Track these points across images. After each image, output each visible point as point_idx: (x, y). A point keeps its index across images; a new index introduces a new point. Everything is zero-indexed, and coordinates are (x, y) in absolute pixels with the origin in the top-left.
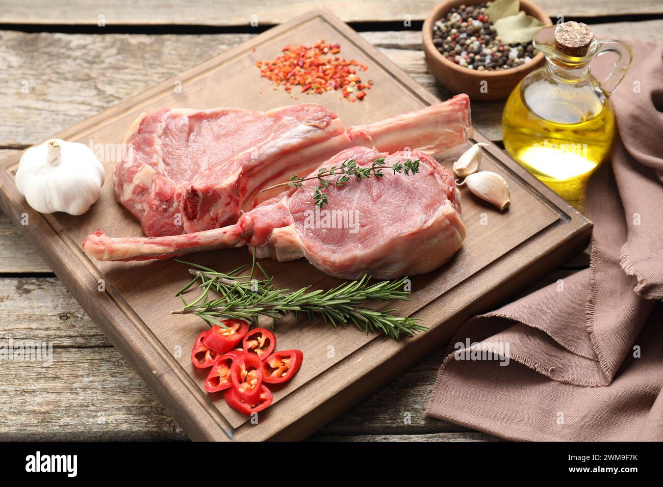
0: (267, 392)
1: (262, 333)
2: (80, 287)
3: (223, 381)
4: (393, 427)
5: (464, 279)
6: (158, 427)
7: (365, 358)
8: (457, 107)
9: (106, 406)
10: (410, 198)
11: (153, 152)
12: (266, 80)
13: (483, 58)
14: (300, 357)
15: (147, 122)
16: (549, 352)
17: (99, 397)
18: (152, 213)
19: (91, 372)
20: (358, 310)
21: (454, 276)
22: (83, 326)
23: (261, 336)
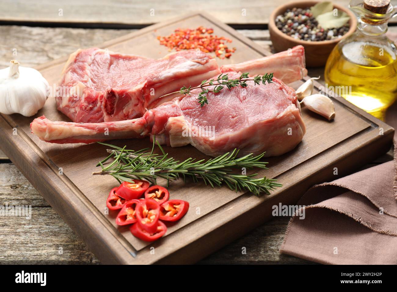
0: (162, 225)
1: (159, 189)
2: (27, 160)
3: (130, 219)
4: (255, 262)
5: (305, 160)
6: (79, 258)
7: (236, 207)
8: (296, 54)
9: (40, 244)
10: (267, 100)
11: (85, 74)
12: (163, 47)
13: (310, 35)
14: (187, 206)
15: (81, 55)
16: (369, 211)
17: (36, 238)
18: (82, 112)
19: (31, 222)
20: (230, 175)
21: (298, 158)
22: (28, 193)
23: (158, 190)
